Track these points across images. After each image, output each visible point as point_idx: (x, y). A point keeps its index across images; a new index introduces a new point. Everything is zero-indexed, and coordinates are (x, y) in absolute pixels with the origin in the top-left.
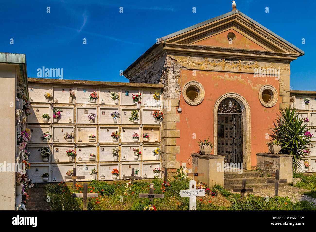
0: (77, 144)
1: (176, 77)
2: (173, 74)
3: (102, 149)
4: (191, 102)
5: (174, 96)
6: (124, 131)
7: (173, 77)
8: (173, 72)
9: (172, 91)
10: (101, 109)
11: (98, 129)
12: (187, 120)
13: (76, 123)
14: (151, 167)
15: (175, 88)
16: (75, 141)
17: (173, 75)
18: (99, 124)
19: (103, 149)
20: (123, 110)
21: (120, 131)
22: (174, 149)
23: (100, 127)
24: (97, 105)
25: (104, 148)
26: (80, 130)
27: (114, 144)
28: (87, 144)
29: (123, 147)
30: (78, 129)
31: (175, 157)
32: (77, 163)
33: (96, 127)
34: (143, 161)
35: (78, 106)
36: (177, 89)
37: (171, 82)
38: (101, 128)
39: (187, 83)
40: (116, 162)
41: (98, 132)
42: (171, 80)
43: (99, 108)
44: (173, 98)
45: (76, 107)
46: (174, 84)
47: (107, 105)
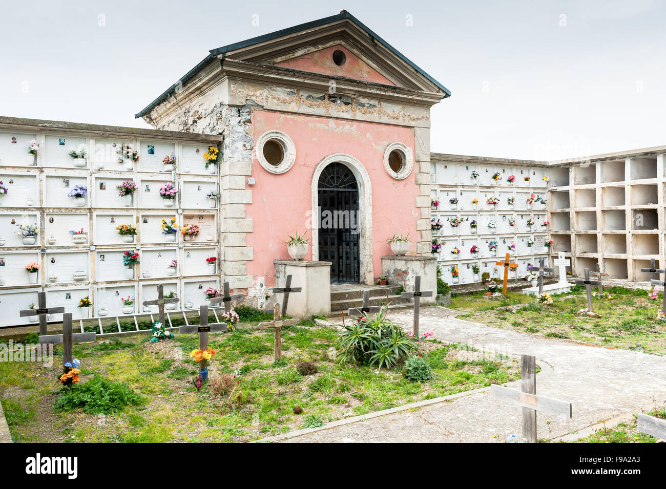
0: (47, 248)
1: (244, 122)
2: (239, 116)
3: (101, 256)
4: (271, 169)
5: (241, 157)
6: (145, 222)
7: (240, 122)
8: (239, 113)
9: (237, 148)
10: (97, 178)
11: (91, 218)
12: (264, 199)
13: (44, 206)
14: (200, 288)
15: (243, 143)
16: (42, 242)
17: (240, 118)
18: (95, 208)
19: (104, 258)
20: (142, 181)
21: (138, 221)
22: (242, 253)
23: (95, 213)
24: (89, 172)
25: (105, 255)
26: (52, 221)
27: (125, 246)
28: (68, 247)
29: (143, 251)
30: (49, 217)
31: (244, 267)
32: (46, 286)
33: (88, 214)
34: (184, 277)
35: (47, 172)
36: (246, 145)
37: (236, 132)
38: (97, 216)
39: (264, 135)
40: (130, 281)
41: (91, 225)
42: (235, 128)
43: (94, 176)
44: (240, 159)
45: (44, 175)
46: (240, 134)
47: (111, 172)
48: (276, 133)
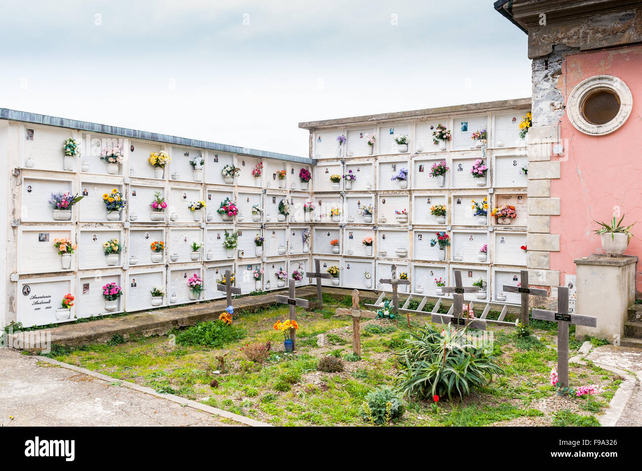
0: (379, 225)
1: (553, 76)
2: (546, 69)
3: (419, 235)
4: (589, 130)
5: (547, 119)
7: (546, 76)
8: (547, 64)
9: (541, 110)
10: (416, 161)
11: (411, 200)
12: (580, 172)
13: (377, 189)
14: (514, 279)
15: (550, 102)
16: (376, 221)
17: (547, 71)
18: (414, 190)
19: (421, 237)
20: (454, 160)
21: (450, 202)
22: (544, 242)
23: (414, 195)
24: (410, 156)
25: (423, 234)
26: (384, 202)
27: (438, 227)
28: (393, 226)
29: (454, 233)
30: (382, 199)
31: (546, 259)
32: (378, 259)
33: (409, 195)
34: (495, 265)
35: (381, 159)
36: (555, 104)
37: (541, 89)
38: (416, 197)
39: (578, 86)
40: (441, 262)
41: (411, 206)
42: (539, 86)
43: (414, 159)
44: (546, 123)
45: (378, 162)
46: (547, 92)
47: (427, 154)
48: (600, 79)
